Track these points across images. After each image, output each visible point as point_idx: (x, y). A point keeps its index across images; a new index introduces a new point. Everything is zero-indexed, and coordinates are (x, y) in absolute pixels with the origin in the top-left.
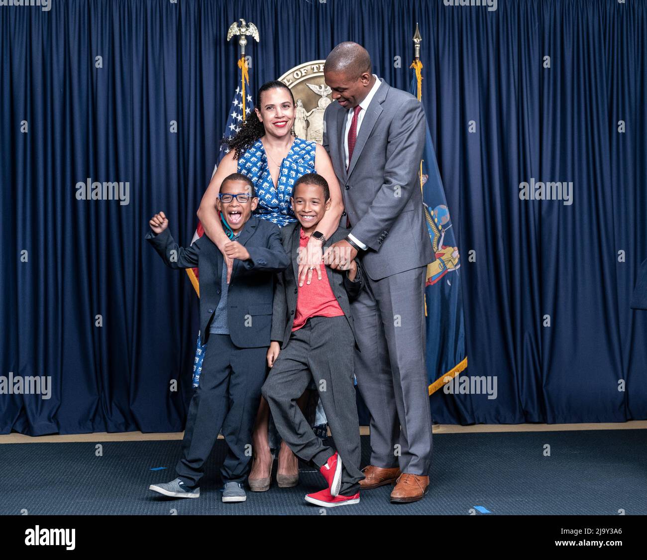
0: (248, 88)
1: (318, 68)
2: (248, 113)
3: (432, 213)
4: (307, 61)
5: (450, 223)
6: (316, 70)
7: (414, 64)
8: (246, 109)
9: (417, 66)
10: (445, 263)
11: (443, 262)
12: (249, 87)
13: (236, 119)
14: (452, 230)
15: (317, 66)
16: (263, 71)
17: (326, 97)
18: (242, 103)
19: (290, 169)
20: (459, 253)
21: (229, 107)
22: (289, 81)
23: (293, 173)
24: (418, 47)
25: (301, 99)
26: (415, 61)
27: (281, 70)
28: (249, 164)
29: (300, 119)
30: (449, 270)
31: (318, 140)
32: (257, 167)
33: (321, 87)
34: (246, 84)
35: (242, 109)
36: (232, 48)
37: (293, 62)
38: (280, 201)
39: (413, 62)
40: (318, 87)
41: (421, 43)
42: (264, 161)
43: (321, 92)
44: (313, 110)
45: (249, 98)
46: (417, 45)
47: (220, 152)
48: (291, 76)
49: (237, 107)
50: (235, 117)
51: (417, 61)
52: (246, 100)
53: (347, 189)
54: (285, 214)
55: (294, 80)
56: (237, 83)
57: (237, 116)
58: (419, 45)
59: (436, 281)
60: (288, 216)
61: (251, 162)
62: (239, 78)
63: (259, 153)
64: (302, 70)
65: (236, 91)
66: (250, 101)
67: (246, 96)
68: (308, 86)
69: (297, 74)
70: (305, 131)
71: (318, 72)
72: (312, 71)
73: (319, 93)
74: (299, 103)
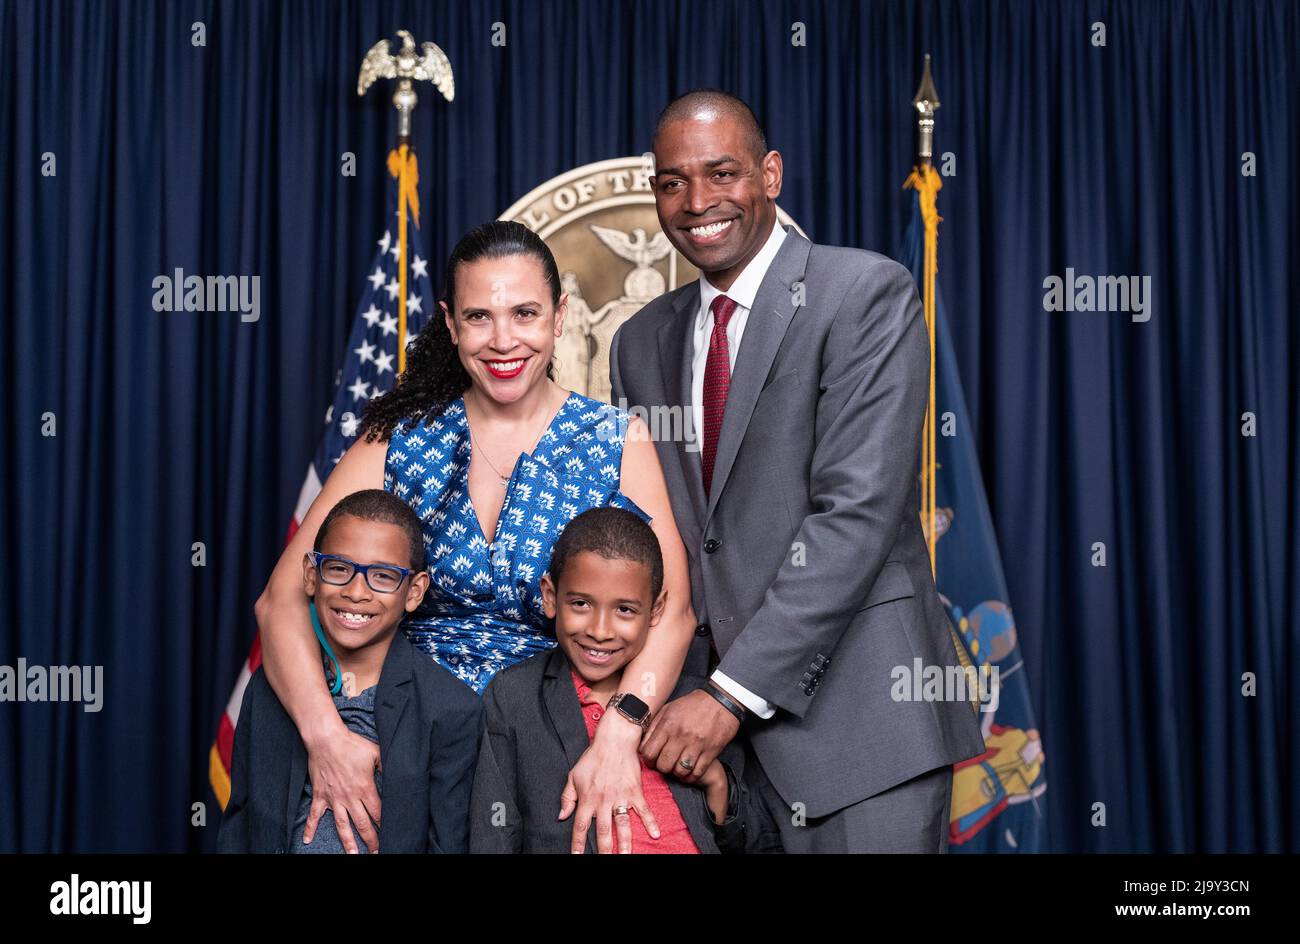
0: (416, 240)
1: (629, 182)
2: (415, 312)
3: (964, 625)
4: (593, 159)
5: (1017, 655)
6: (620, 187)
7: (915, 176)
8: (408, 298)
9: (925, 182)
10: (1002, 777)
11: (993, 774)
12: (421, 232)
13: (377, 329)
14: (1022, 678)
15: (625, 174)
16: (462, 184)
17: (651, 266)
18: (398, 281)
19: (539, 485)
20: (1044, 749)
21: (358, 294)
22: (538, 218)
23: (549, 500)
24: (927, 125)
25: (576, 270)
26: (919, 166)
27: (517, 183)
28: (416, 468)
30: (1012, 801)
32: (439, 476)
33: (634, 239)
34: (410, 225)
35: (397, 299)
36: (369, 115)
37: (551, 162)
38: (499, 582)
39: (913, 171)
40: (625, 238)
41: (937, 115)
42: (461, 458)
43: (635, 252)
44: (611, 305)
45: (420, 267)
46: (926, 122)
47: (325, 427)
48: (545, 204)
49: (382, 293)
50: (375, 325)
51: (926, 167)
52: (410, 272)
53: (709, 551)
54: (512, 620)
55: (556, 214)
56: (383, 220)
57: (382, 318)
58: (932, 122)
59: (973, 832)
60: (524, 627)
61: (422, 462)
62: (390, 207)
63: (450, 437)
64: (579, 186)
65: (380, 247)
66: (421, 276)
67: (410, 260)
68: (594, 233)
69: (565, 198)
70: (585, 368)
71: (630, 192)
72: (607, 190)
73: (629, 256)
74: (569, 285)
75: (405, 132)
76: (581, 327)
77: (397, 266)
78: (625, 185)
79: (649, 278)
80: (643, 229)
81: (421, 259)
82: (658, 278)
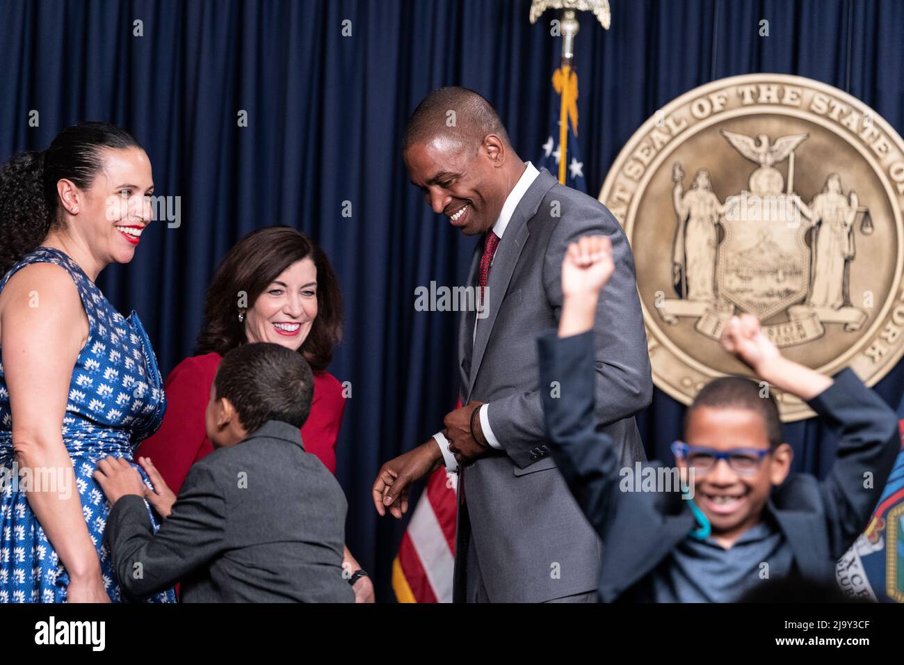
0: (574, 145)
1: (756, 95)
4: (727, 74)
6: (748, 99)
12: (578, 139)
15: (753, 88)
16: (615, 92)
17: (773, 166)
22: (678, 123)
25: (705, 170)
27: (662, 91)
29: (701, 219)
31: (744, 274)
33: (758, 143)
34: (569, 133)
37: (692, 73)
40: (751, 142)
43: (759, 154)
45: (577, 168)
52: (569, 172)
55: (692, 120)
56: (547, 129)
62: (554, 116)
64: (714, 97)
65: (544, 151)
66: (577, 176)
67: (569, 162)
68: (726, 138)
69: (701, 108)
70: (713, 252)
71: (756, 103)
72: (738, 101)
73: (754, 158)
74: (703, 181)
75: (568, 55)
76: (712, 217)
77: (557, 167)
78: (752, 97)
79: (770, 177)
80: (765, 134)
81: (578, 162)
82: (778, 176)
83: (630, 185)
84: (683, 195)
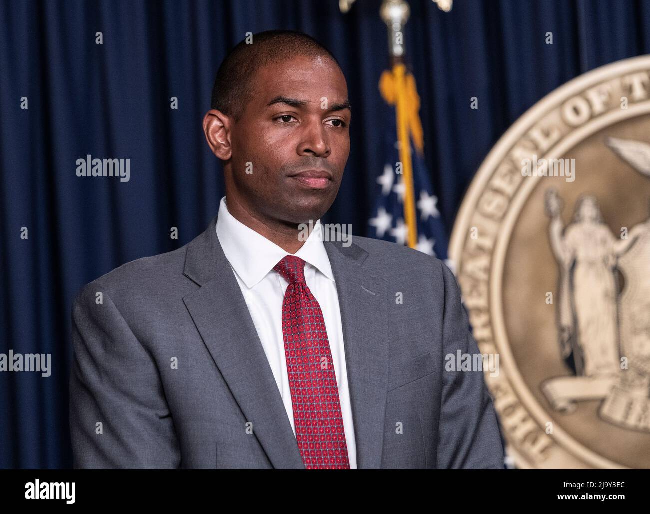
0: (422, 174)
6: (639, 93)
8: (419, 242)
15: (644, 77)
18: (405, 224)
29: (592, 264)
34: (413, 156)
40: (648, 151)
45: (429, 205)
48: (554, 118)
55: (567, 130)
64: (591, 94)
66: (430, 217)
67: (417, 198)
68: (613, 150)
69: (576, 111)
70: (613, 305)
72: (624, 97)
74: (589, 210)
75: (398, 50)
76: (606, 259)
77: (402, 207)
78: (644, 90)
81: (430, 196)
83: (491, 227)
84: (564, 233)
